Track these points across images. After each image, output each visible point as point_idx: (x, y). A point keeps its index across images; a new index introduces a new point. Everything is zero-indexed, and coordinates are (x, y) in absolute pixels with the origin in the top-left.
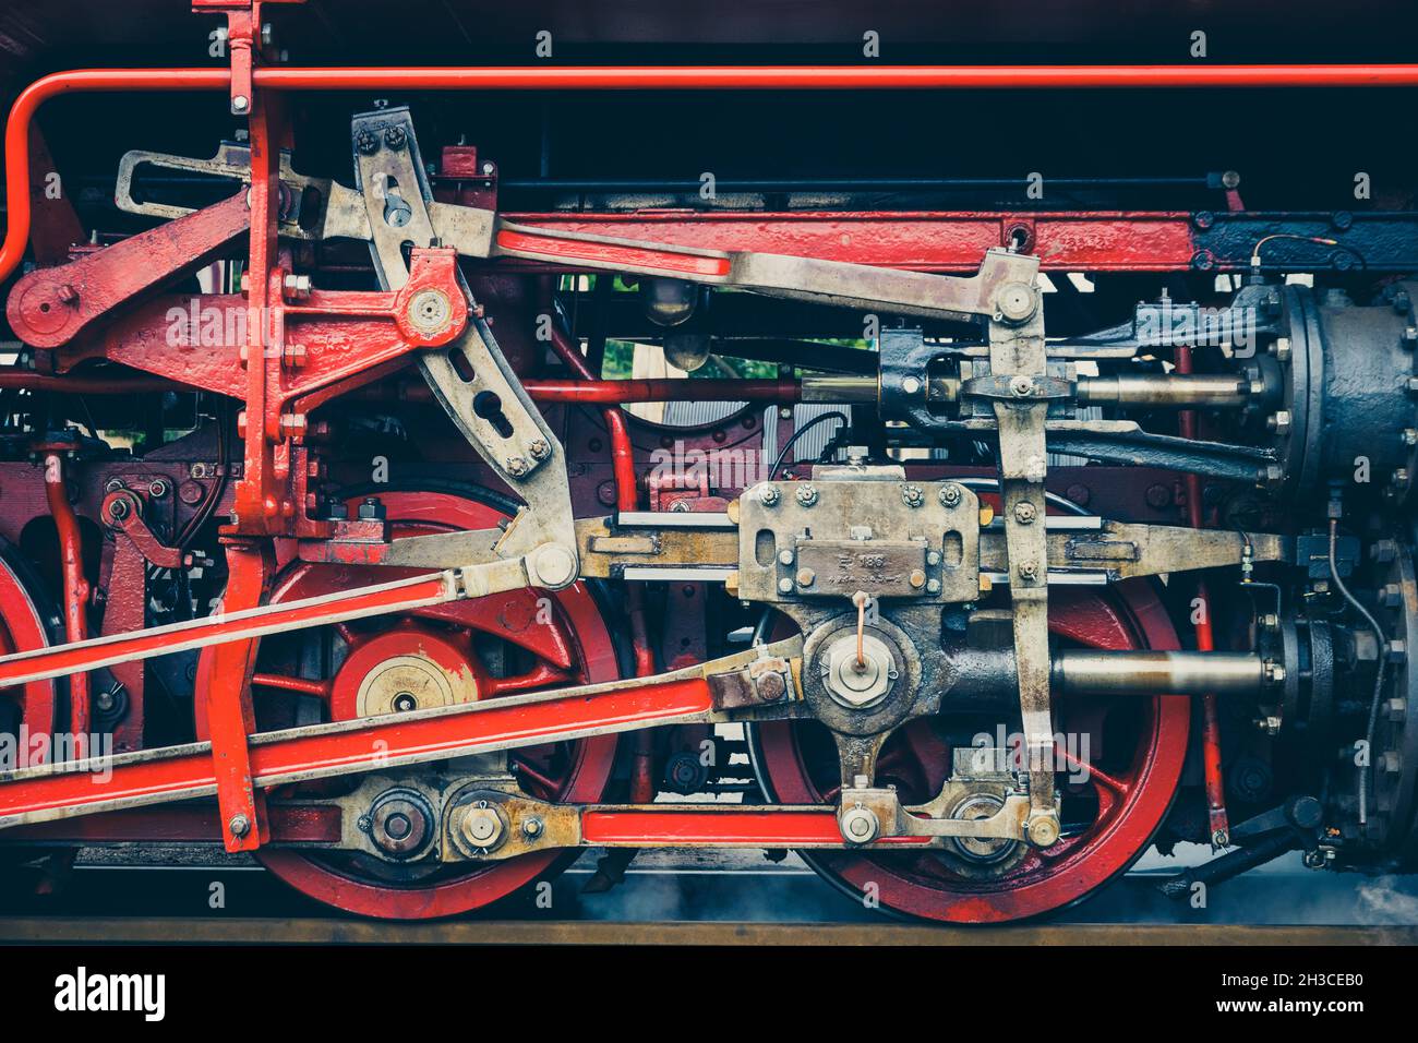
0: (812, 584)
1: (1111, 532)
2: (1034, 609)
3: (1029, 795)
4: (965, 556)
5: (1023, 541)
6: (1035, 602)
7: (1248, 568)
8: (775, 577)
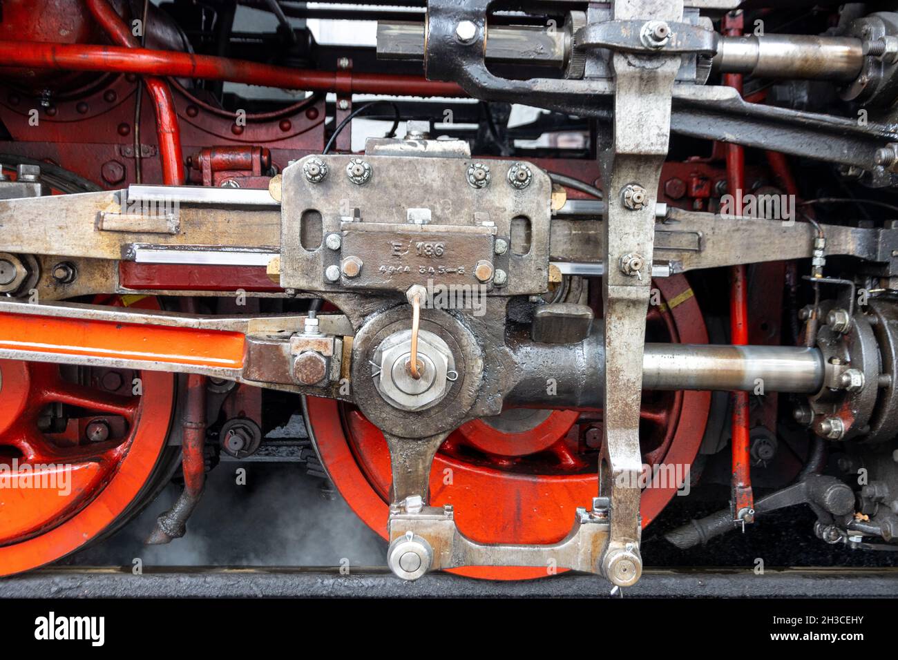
0: (359, 275)
1: (675, 220)
2: (633, 310)
3: (608, 521)
4: (534, 244)
5: (627, 229)
6: (634, 303)
7: (818, 261)
8: (322, 263)
